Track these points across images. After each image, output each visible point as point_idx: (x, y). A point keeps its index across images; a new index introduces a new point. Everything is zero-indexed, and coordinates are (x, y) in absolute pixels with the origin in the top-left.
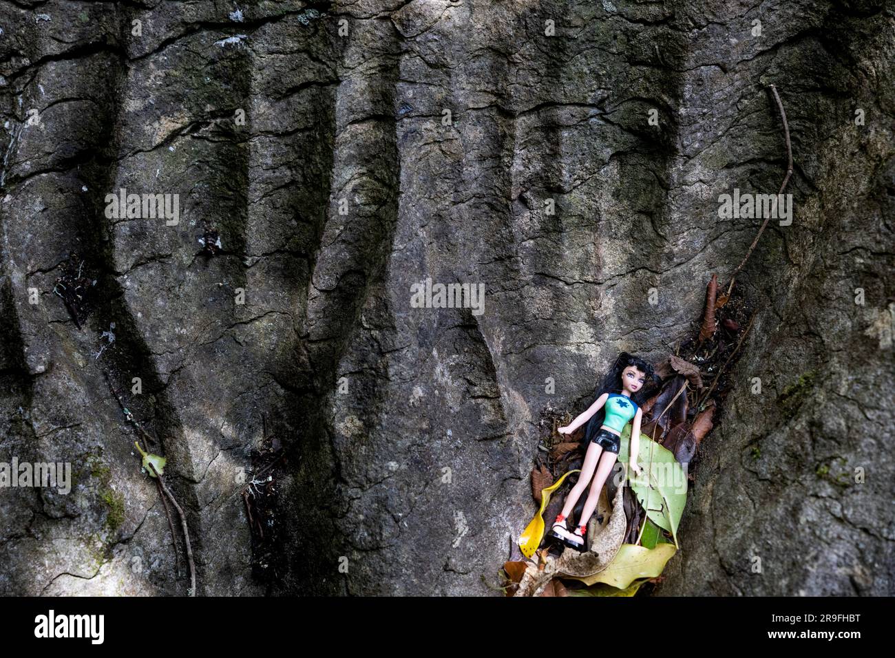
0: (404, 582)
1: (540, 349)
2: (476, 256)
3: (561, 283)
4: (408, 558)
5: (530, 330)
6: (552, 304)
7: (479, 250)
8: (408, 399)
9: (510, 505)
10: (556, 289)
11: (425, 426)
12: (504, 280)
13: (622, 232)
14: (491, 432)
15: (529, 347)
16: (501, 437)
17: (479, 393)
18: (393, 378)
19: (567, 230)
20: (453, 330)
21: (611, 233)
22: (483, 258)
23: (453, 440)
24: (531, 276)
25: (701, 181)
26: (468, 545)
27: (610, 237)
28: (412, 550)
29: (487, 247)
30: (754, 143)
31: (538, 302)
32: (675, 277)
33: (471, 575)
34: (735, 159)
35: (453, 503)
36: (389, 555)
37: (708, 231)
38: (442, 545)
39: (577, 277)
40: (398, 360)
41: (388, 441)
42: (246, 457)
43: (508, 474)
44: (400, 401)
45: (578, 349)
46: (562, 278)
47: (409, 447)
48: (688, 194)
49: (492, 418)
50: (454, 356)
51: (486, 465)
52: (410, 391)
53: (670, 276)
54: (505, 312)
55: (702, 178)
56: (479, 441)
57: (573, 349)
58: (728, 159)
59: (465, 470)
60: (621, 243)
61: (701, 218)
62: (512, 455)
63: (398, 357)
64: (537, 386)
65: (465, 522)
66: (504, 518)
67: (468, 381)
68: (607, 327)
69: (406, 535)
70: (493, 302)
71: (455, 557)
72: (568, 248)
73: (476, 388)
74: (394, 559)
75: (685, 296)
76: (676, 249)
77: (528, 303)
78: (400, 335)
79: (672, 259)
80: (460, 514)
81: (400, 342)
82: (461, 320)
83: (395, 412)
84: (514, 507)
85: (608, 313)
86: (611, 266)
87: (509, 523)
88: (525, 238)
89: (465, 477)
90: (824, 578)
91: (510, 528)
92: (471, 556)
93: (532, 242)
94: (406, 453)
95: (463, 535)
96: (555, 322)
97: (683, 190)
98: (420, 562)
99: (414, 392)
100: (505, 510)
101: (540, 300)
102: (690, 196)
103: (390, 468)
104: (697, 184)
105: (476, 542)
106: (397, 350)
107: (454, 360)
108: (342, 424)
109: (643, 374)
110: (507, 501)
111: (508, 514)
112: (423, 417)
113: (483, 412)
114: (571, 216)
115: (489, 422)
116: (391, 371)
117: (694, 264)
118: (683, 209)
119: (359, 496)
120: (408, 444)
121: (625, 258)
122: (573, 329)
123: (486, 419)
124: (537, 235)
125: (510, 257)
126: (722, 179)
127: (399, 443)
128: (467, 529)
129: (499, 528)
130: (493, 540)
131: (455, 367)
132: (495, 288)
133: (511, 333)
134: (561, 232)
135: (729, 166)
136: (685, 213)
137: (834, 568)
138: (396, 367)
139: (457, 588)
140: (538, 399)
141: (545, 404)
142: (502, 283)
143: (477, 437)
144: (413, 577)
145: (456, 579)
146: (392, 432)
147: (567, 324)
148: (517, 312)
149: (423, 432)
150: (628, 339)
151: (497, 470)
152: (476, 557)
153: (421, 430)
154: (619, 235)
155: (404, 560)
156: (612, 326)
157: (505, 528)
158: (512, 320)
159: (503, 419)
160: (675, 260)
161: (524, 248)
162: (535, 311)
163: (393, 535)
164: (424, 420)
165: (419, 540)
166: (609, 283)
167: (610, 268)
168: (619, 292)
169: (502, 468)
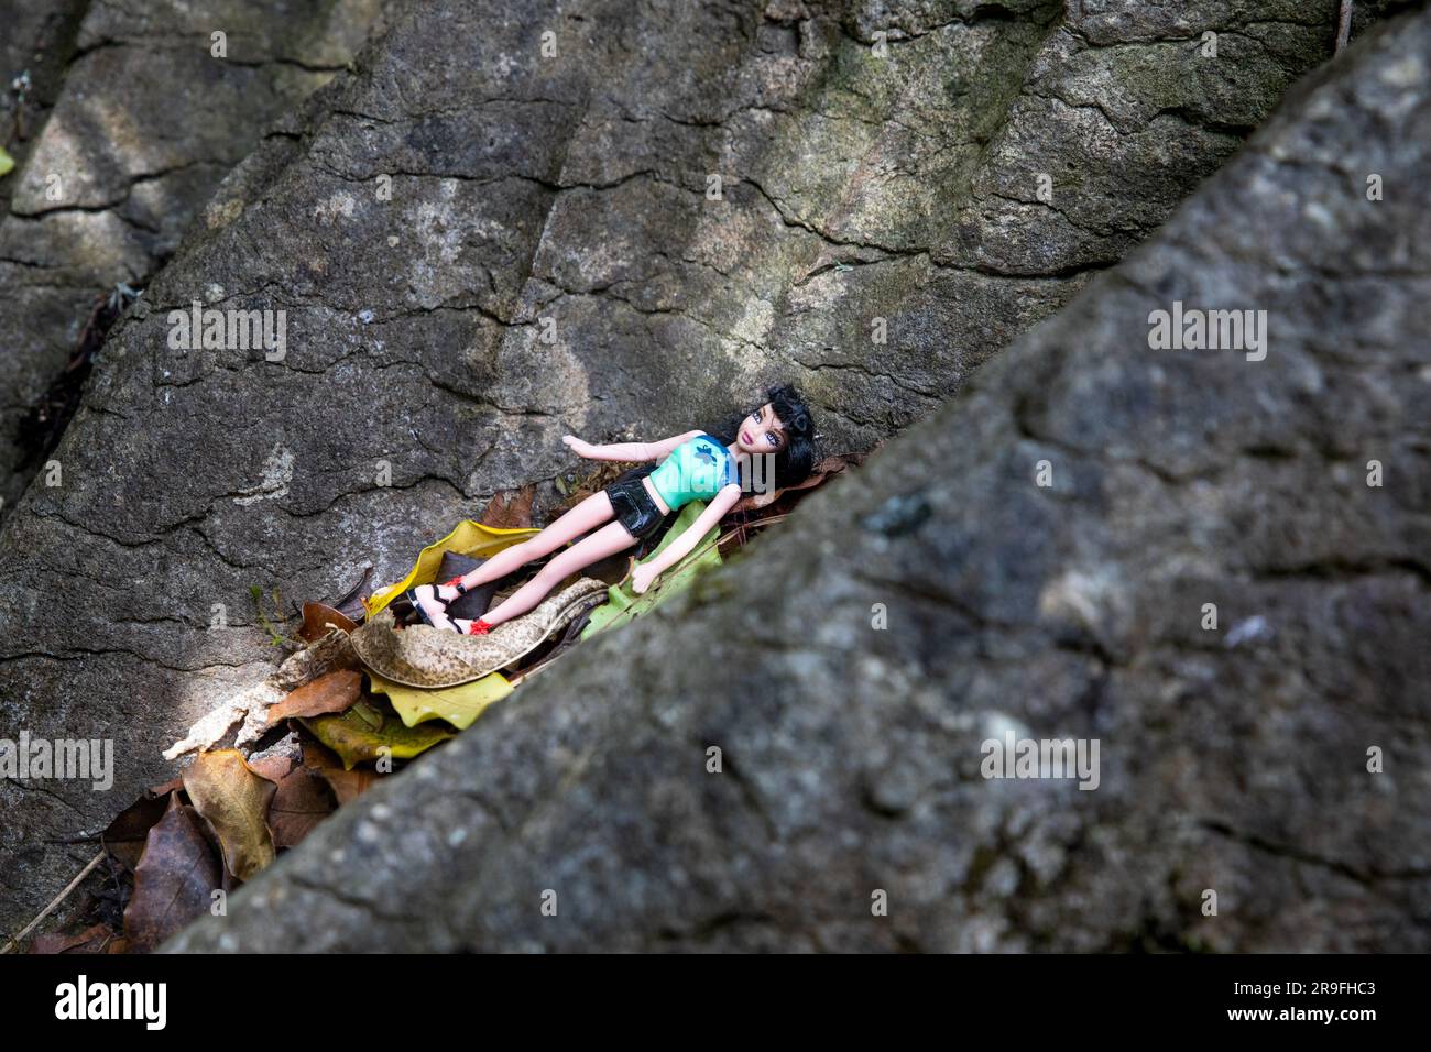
0: (101, 488)
1: (682, 323)
2: (663, 96)
3: (775, 214)
4: (132, 454)
5: (684, 278)
6: (742, 247)
7: (675, 90)
8: (313, 202)
9: (412, 523)
10: (765, 224)
11: (315, 265)
12: (690, 166)
13: (931, 167)
14: (464, 381)
15: (666, 311)
16: (477, 400)
17: (490, 307)
18: (315, 155)
19: (829, 113)
20: (524, 183)
21: (905, 158)
22: (674, 108)
23: (365, 331)
24: (736, 181)
25: (1100, 108)
26: (269, 520)
27: (900, 166)
28: (150, 447)
29: (694, 92)
30: (1265, 94)
31: (723, 232)
32: (969, 292)
33: (238, 574)
34: (1206, 107)
35: (287, 430)
36: (108, 430)
37: (1085, 235)
38: (211, 479)
39: (804, 214)
40: (342, 130)
41: (235, 249)
42: (150, 255)
43: (444, 469)
44: (296, 195)
45: (737, 353)
46: (779, 204)
47: (260, 278)
48: (1058, 122)
49: (481, 357)
50: (494, 224)
51: (412, 426)
52: (328, 193)
53: (958, 282)
54: (659, 224)
55: (1104, 102)
56: (435, 384)
57: (730, 347)
58: (1188, 97)
59: (350, 393)
60: (919, 188)
61: (1073, 194)
62: (472, 440)
63: (347, 126)
64: (636, 384)
65: (288, 477)
66: (380, 534)
67: (492, 279)
68: (800, 331)
69: (157, 415)
70: (650, 196)
71: (224, 517)
72: (814, 149)
73: (492, 296)
74: (110, 442)
75: (979, 347)
76: (991, 230)
77: (705, 227)
78: (373, 92)
79: (972, 246)
80: (288, 458)
81: (365, 105)
82: (546, 172)
83: (276, 207)
84: (416, 532)
85: (816, 305)
86: (872, 218)
87: (384, 549)
88: (760, 103)
89: (340, 404)
90: (522, 750)
91: (382, 560)
92: (259, 540)
93: (768, 115)
94: (248, 285)
95: (271, 497)
96: (731, 284)
97: (1049, 107)
98: (149, 475)
99: (334, 198)
100: (392, 523)
101: (729, 231)
102: (1061, 126)
103: (208, 293)
104: (1088, 111)
105: (290, 527)
106: (353, 114)
107: (489, 230)
108: (220, 206)
109: (778, 425)
110: (408, 513)
111: (396, 534)
112: (322, 249)
113: (476, 341)
114: (852, 91)
115: (471, 363)
116: (320, 143)
117: (1029, 294)
118: (1032, 146)
119: (142, 316)
120: (263, 273)
121: (910, 218)
122: (748, 309)
123: (471, 354)
124: (784, 106)
125: (716, 124)
126: (1158, 136)
127: (249, 263)
128: (283, 492)
129: (355, 541)
130: (327, 549)
131: (484, 243)
132: (668, 174)
133: (646, 266)
134: (815, 111)
135: (1186, 114)
136: (1037, 158)
137: (553, 740)
138: (331, 140)
139: (195, 575)
140: (622, 408)
141: (628, 423)
142: (684, 171)
143: (433, 374)
144: (119, 489)
145: (204, 558)
146: (250, 236)
147: (746, 296)
148: (677, 234)
149: (305, 271)
150: (831, 378)
151: (428, 448)
152: (269, 552)
153: (304, 267)
154: (922, 170)
155: (124, 452)
156: (814, 336)
157: (370, 553)
158: (662, 244)
159: (494, 369)
160: (980, 252)
161: (749, 120)
162: (708, 248)
163: (134, 401)
164: (321, 256)
165: (172, 437)
166: (852, 250)
167: (868, 222)
168: (863, 281)
169: (440, 452)
